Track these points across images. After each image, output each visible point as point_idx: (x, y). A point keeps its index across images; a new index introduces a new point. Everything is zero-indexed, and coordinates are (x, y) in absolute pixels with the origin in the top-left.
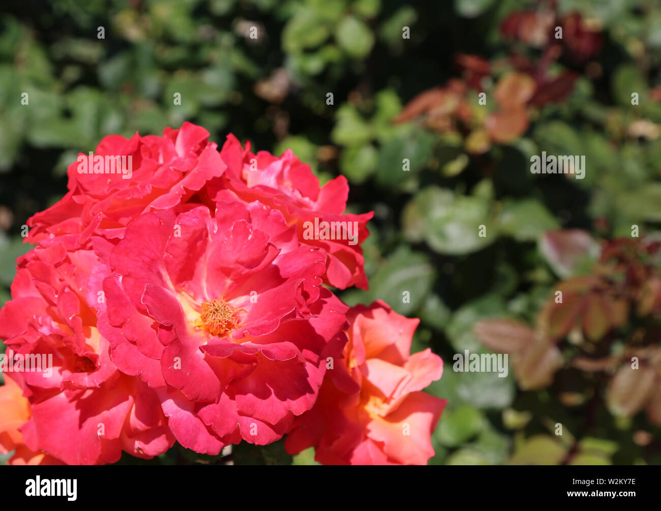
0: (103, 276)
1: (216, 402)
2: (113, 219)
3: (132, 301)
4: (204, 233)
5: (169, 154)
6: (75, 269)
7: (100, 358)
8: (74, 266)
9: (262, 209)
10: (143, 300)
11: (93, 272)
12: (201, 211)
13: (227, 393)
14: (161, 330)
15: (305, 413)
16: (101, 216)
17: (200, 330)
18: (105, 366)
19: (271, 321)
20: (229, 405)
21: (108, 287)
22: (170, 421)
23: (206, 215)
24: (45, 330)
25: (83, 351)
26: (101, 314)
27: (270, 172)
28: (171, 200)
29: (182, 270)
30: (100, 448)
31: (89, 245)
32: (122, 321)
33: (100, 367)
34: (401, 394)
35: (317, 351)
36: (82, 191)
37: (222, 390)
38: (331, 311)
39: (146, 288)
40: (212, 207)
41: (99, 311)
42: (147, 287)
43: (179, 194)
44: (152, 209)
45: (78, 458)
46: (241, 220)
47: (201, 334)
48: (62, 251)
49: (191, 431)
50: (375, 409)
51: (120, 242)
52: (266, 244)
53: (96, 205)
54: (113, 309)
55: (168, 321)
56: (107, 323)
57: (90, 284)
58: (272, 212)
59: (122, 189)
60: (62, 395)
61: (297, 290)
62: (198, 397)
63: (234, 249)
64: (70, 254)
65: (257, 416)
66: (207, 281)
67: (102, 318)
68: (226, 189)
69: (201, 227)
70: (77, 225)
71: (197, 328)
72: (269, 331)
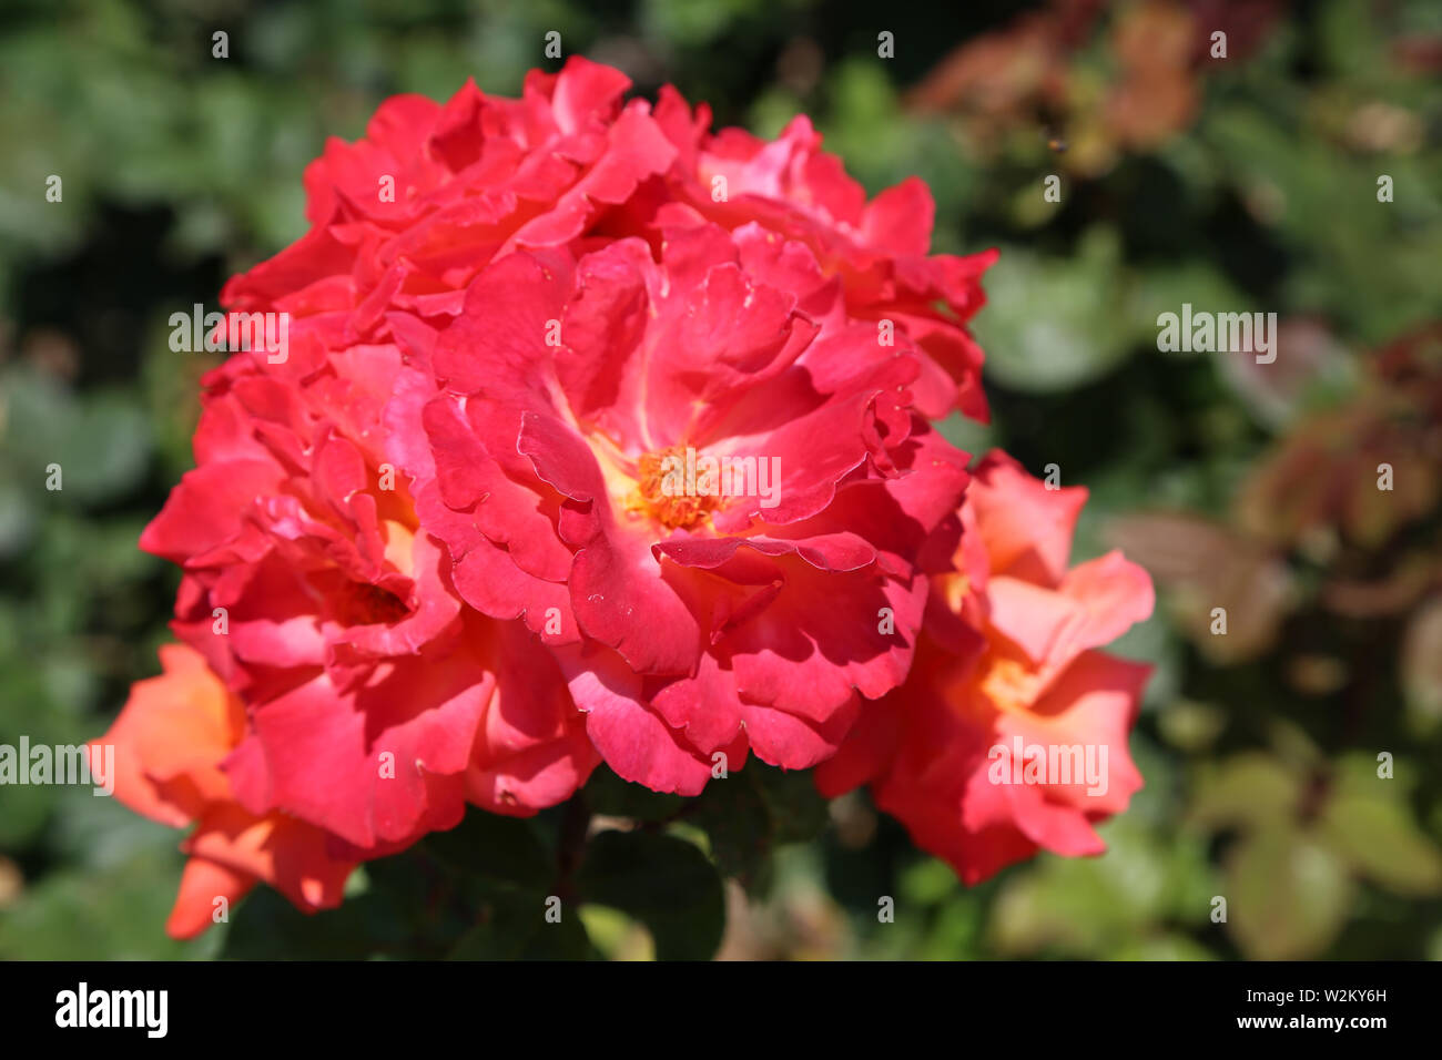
0: (419, 401)
1: (692, 675)
2: (430, 274)
3: (491, 452)
4: (642, 297)
5: (539, 129)
6: (350, 389)
7: (418, 589)
8: (347, 382)
9: (764, 241)
10: (522, 447)
11: (397, 391)
12: (631, 249)
13: (714, 654)
14: (567, 511)
15: (890, 693)
16: (404, 267)
17: (638, 518)
18: (431, 604)
19: (813, 489)
20: (719, 683)
21: (435, 424)
22: (590, 721)
23: (641, 256)
24: (286, 529)
25: (379, 572)
26: (421, 487)
27: (765, 166)
28: (561, 227)
29: (594, 382)
30: (423, 796)
31: (381, 332)
32: (473, 499)
33: (417, 608)
34: (1065, 652)
35: (908, 554)
36: (348, 216)
37: (704, 645)
38: (935, 463)
39: (526, 422)
40: (655, 240)
41: (414, 478)
42: (525, 417)
43: (578, 214)
44: (520, 247)
45: (368, 822)
46: (726, 265)
47: (643, 526)
48: (317, 351)
49: (638, 745)
50: (1008, 688)
51: (454, 322)
52: (788, 316)
53: (388, 245)
54: (450, 471)
55: (583, 493)
56: (438, 503)
57: (391, 418)
58: (788, 248)
59: (447, 205)
60: (324, 681)
61: (866, 414)
62: (653, 663)
63: (713, 329)
64: (334, 358)
65: (783, 703)
66: (649, 407)
67: (425, 492)
68: (675, 201)
69: (634, 282)
70: (345, 292)
71: (633, 513)
72: (810, 511)
